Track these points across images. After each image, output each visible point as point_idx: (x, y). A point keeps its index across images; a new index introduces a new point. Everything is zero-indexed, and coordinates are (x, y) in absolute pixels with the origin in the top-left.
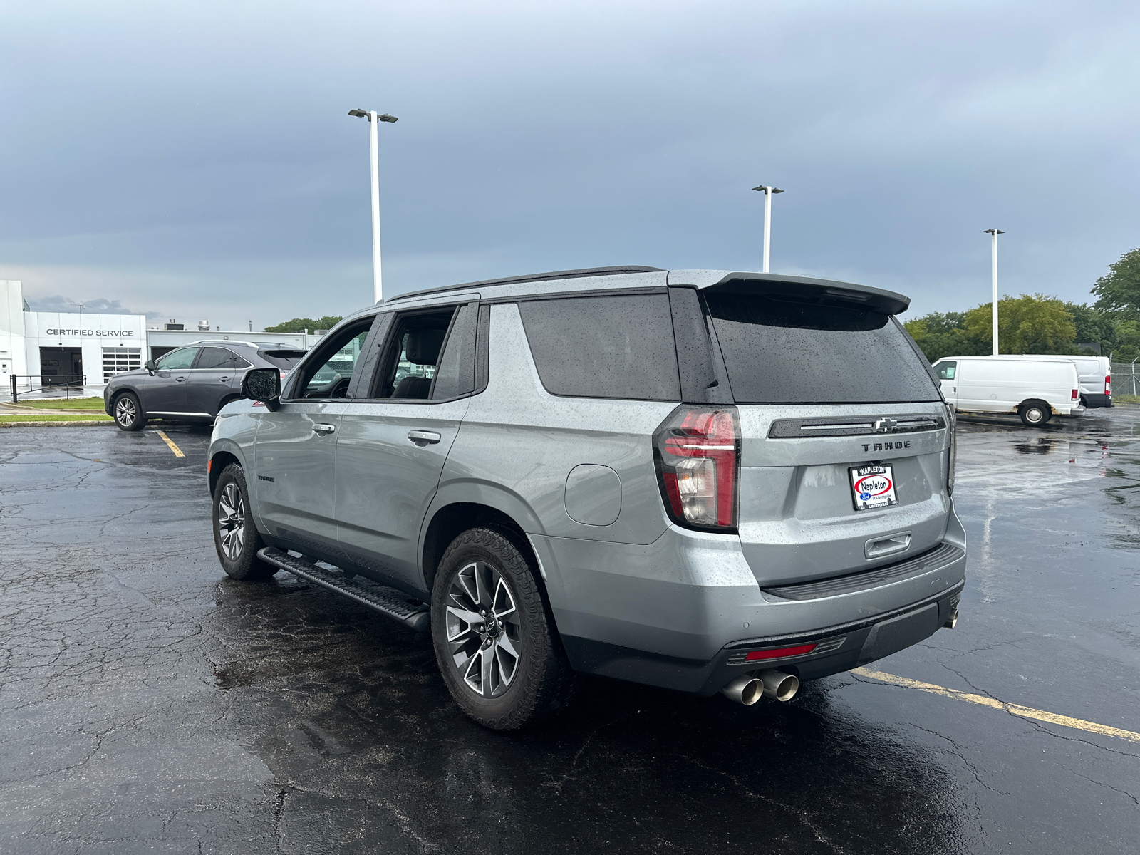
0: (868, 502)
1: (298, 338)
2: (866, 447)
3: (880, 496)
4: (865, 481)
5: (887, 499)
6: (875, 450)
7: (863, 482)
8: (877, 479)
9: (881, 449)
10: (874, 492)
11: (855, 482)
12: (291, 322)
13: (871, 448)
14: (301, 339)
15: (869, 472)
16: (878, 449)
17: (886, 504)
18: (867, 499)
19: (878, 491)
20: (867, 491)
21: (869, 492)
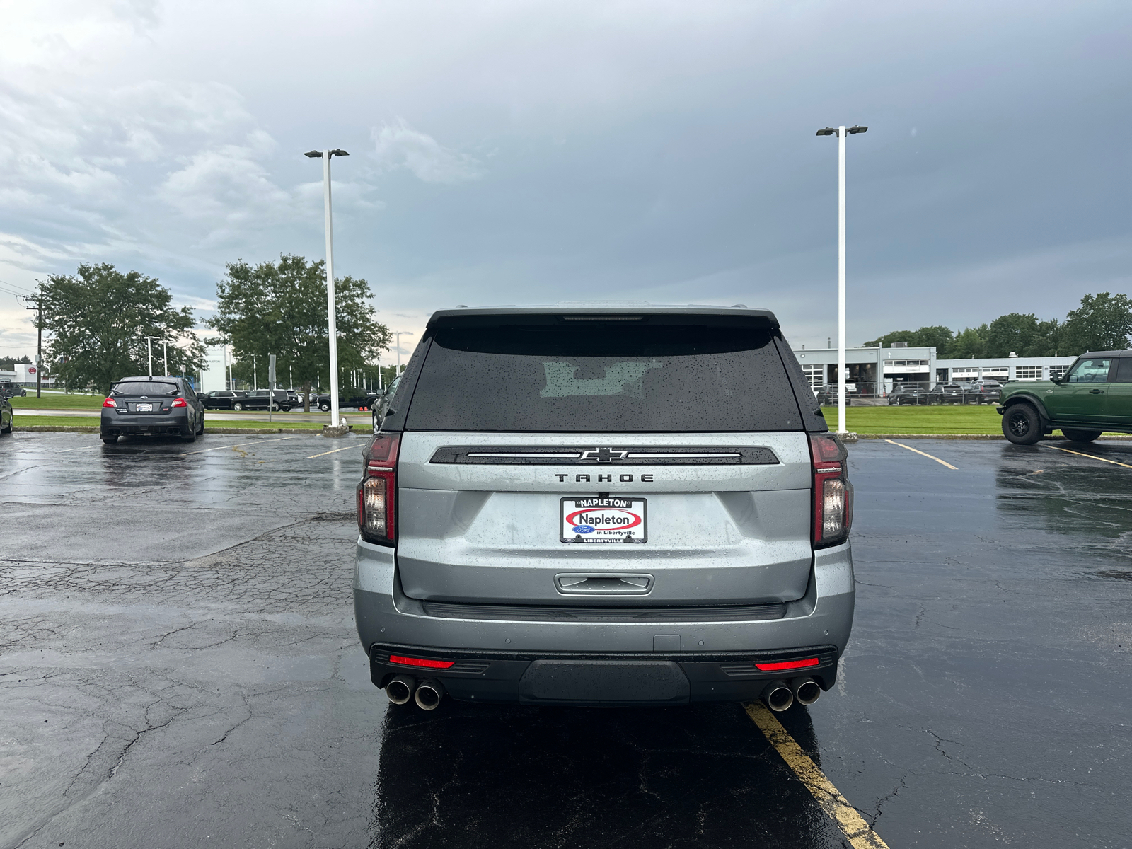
1: (872, 352)
2: (562, 478)
3: (612, 531)
4: (588, 513)
5: (625, 535)
6: (577, 481)
8: (608, 514)
9: (588, 480)
10: (600, 526)
11: (566, 514)
12: (889, 335)
13: (571, 479)
14: (875, 353)
15: (600, 504)
16: (584, 481)
17: (622, 541)
18: (586, 532)
19: (611, 525)
20: (588, 524)
21: (593, 525)
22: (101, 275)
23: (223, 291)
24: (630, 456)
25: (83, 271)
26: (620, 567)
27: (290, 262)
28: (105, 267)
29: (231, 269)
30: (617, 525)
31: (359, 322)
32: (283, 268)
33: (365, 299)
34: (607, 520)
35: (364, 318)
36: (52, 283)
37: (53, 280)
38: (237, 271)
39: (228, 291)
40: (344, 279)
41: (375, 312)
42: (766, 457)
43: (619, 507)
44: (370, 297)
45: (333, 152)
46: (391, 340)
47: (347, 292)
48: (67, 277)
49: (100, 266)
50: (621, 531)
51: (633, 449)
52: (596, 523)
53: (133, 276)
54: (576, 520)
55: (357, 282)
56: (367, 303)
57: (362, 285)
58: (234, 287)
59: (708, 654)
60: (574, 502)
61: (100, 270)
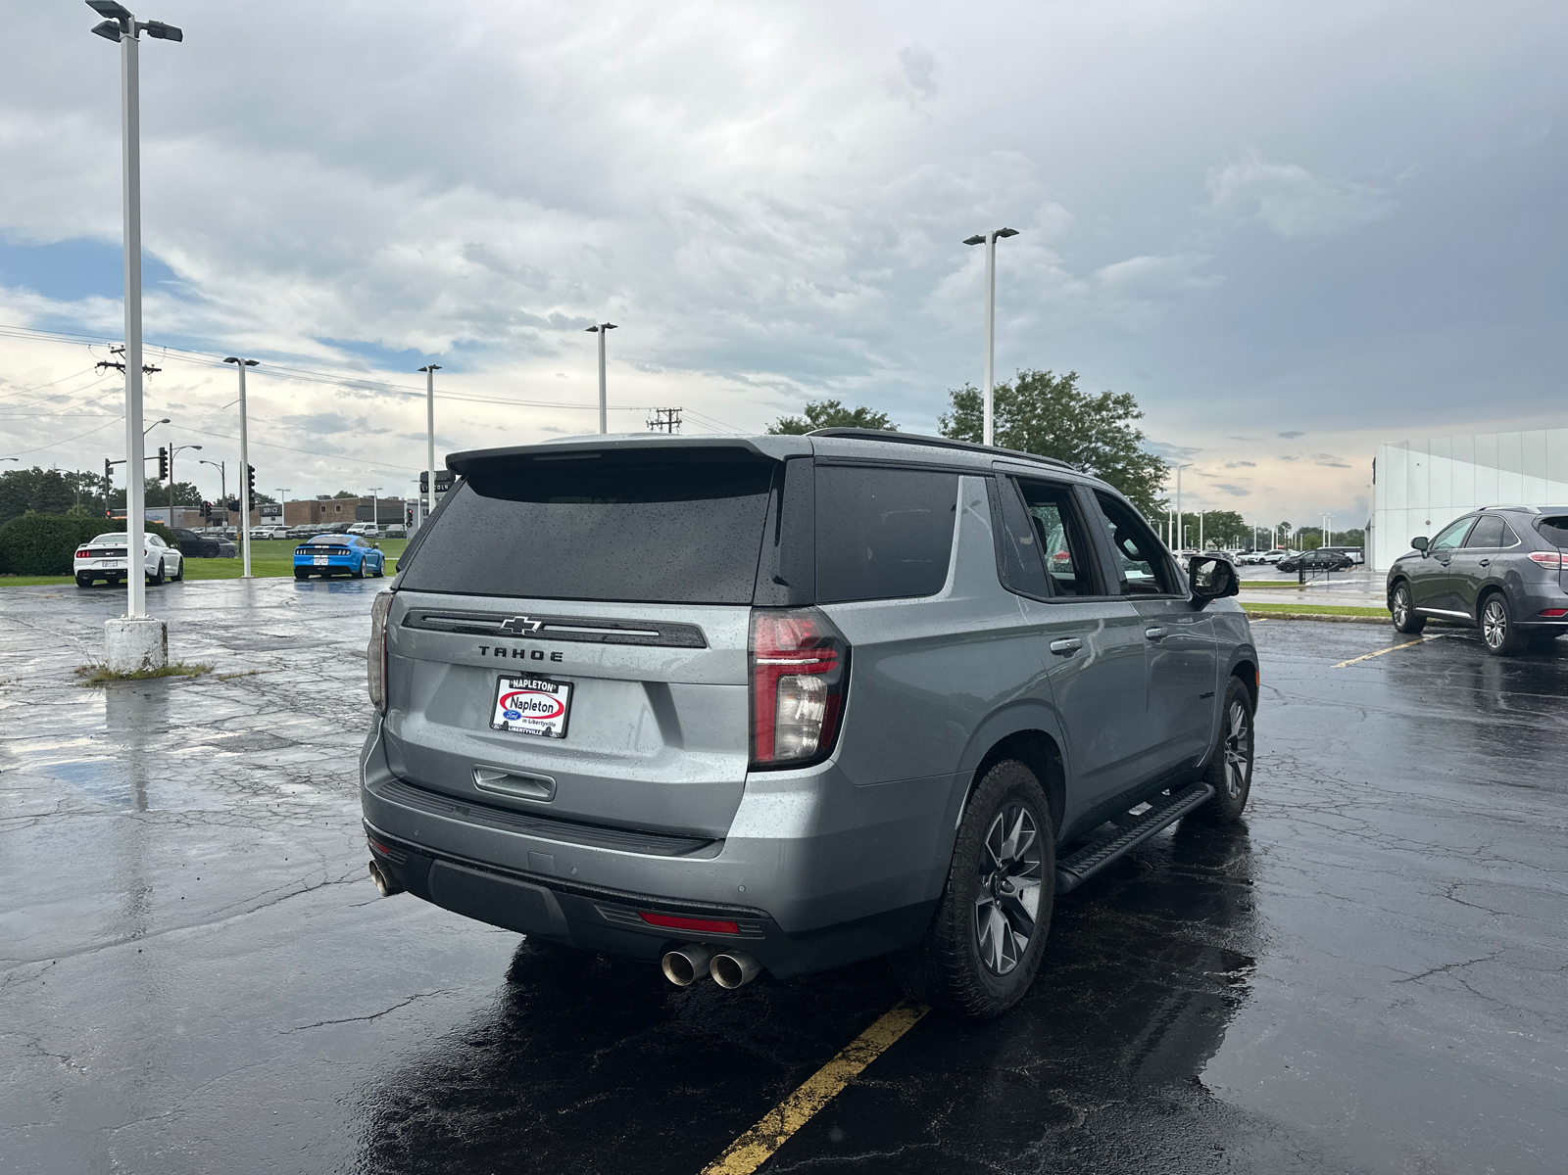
0: (511, 723)
2: (484, 650)
3: (536, 720)
4: (519, 696)
5: (546, 727)
6: (496, 655)
7: (515, 697)
8: (537, 698)
9: (504, 655)
10: (529, 713)
11: (501, 695)
13: (491, 652)
15: (530, 686)
16: (500, 655)
17: (541, 733)
18: (513, 719)
19: (537, 713)
20: (518, 710)
21: (520, 711)
22: (828, 414)
23: (946, 426)
24: (547, 628)
25: (810, 411)
26: (527, 764)
27: (1029, 379)
28: (832, 405)
29: (956, 397)
30: (542, 714)
31: (1122, 453)
32: (1023, 388)
33: (1129, 421)
34: (534, 707)
35: (1129, 448)
36: (781, 426)
37: (782, 424)
38: (963, 399)
39: (952, 425)
40: (1101, 395)
41: (1143, 438)
42: (692, 637)
43: (546, 691)
44: (1137, 417)
45: (998, 234)
46: (1168, 476)
47: (1104, 413)
48: (795, 420)
49: (826, 403)
50: (544, 720)
51: (546, 621)
52: (525, 708)
53: (860, 413)
54: (508, 702)
55: (1118, 397)
56: (1133, 425)
57: (1125, 402)
58: (958, 420)
59: (581, 887)
60: (508, 681)
61: (826, 408)
